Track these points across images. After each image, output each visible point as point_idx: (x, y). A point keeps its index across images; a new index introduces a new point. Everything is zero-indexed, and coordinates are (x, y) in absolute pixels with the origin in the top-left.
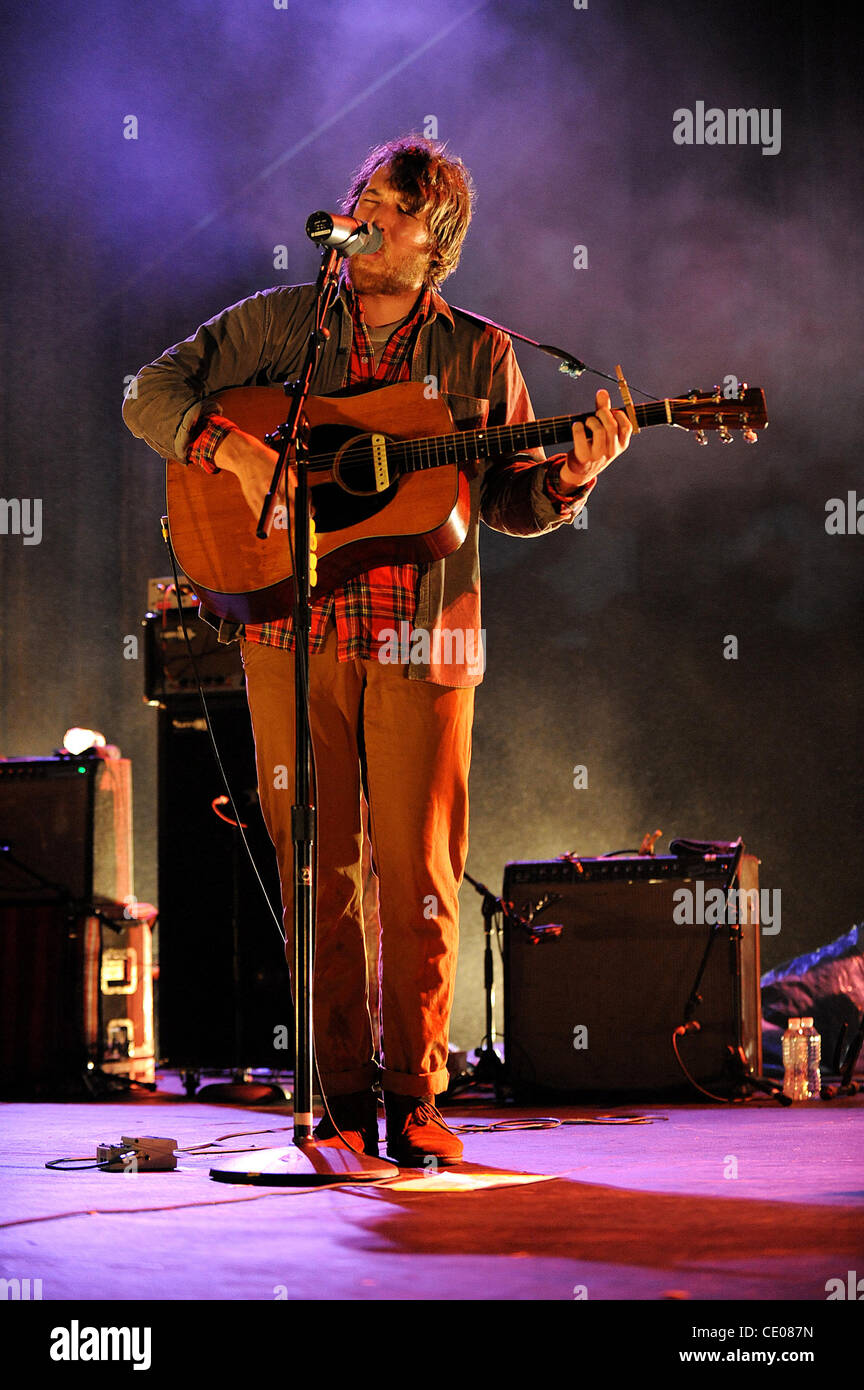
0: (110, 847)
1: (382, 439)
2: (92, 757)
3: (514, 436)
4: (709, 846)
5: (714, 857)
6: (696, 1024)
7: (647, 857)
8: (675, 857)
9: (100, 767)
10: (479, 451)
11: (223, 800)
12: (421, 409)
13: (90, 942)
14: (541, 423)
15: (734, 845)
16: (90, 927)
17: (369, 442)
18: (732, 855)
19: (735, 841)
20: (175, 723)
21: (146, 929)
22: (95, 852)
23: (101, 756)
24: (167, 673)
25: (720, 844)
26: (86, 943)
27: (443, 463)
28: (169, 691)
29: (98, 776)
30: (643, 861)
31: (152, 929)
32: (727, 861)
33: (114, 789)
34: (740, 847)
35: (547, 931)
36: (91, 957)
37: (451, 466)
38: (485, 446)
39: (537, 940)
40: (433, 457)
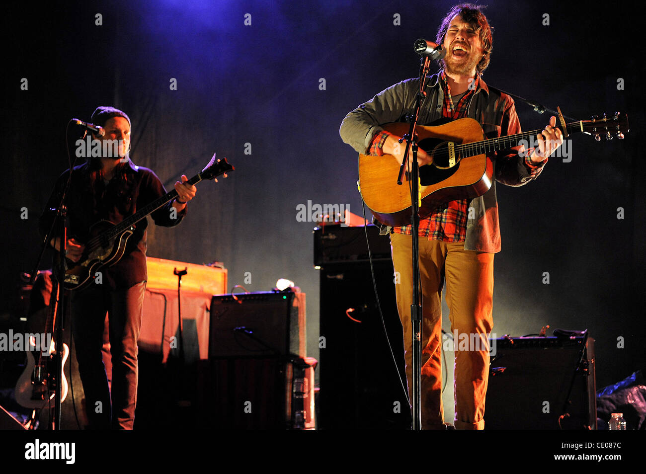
0: (297, 331)
1: (453, 144)
2: (289, 292)
3: (511, 140)
4: (572, 333)
5: (574, 337)
6: (569, 415)
7: (543, 337)
8: (556, 337)
9: (293, 296)
10: (495, 147)
11: (351, 310)
12: (470, 130)
13: (288, 375)
14: (523, 134)
15: (583, 332)
16: (288, 368)
17: (447, 145)
18: (583, 337)
19: (584, 331)
20: (328, 276)
21: (312, 369)
22: (291, 334)
23: (293, 291)
24: (324, 254)
25: (577, 332)
26: (287, 375)
27: (479, 153)
28: (325, 262)
29: (292, 300)
30: (541, 339)
31: (314, 369)
32: (581, 339)
33: (299, 306)
34: (586, 333)
35: (499, 370)
36: (289, 381)
37: (483, 154)
38: (498, 146)
39: (494, 374)
40: (475, 151)
